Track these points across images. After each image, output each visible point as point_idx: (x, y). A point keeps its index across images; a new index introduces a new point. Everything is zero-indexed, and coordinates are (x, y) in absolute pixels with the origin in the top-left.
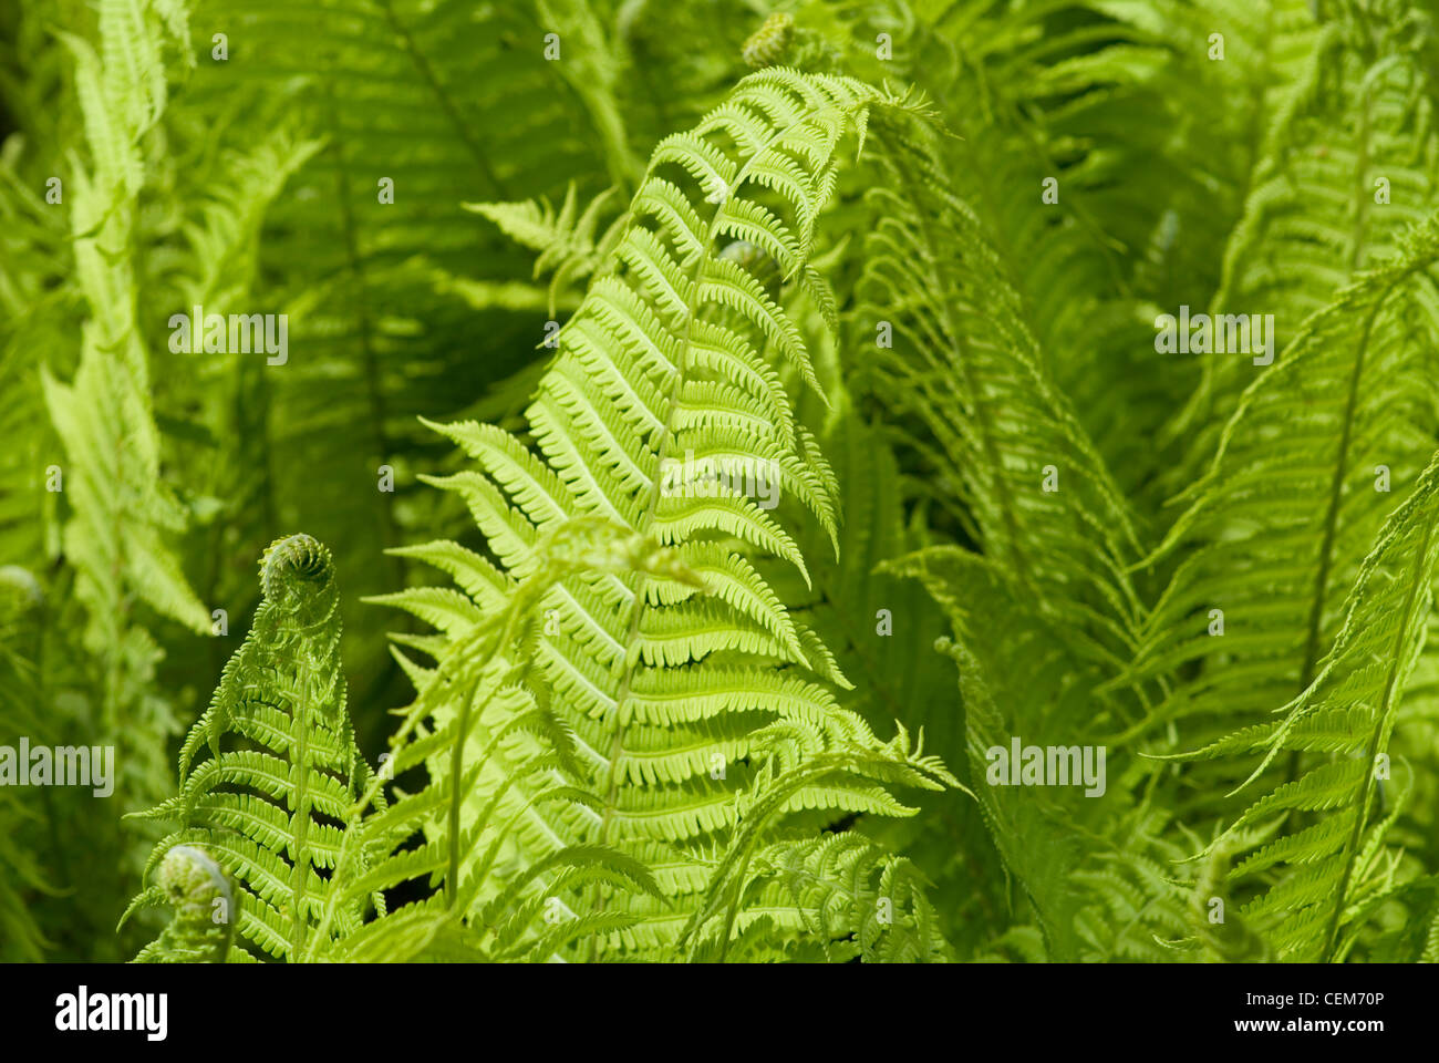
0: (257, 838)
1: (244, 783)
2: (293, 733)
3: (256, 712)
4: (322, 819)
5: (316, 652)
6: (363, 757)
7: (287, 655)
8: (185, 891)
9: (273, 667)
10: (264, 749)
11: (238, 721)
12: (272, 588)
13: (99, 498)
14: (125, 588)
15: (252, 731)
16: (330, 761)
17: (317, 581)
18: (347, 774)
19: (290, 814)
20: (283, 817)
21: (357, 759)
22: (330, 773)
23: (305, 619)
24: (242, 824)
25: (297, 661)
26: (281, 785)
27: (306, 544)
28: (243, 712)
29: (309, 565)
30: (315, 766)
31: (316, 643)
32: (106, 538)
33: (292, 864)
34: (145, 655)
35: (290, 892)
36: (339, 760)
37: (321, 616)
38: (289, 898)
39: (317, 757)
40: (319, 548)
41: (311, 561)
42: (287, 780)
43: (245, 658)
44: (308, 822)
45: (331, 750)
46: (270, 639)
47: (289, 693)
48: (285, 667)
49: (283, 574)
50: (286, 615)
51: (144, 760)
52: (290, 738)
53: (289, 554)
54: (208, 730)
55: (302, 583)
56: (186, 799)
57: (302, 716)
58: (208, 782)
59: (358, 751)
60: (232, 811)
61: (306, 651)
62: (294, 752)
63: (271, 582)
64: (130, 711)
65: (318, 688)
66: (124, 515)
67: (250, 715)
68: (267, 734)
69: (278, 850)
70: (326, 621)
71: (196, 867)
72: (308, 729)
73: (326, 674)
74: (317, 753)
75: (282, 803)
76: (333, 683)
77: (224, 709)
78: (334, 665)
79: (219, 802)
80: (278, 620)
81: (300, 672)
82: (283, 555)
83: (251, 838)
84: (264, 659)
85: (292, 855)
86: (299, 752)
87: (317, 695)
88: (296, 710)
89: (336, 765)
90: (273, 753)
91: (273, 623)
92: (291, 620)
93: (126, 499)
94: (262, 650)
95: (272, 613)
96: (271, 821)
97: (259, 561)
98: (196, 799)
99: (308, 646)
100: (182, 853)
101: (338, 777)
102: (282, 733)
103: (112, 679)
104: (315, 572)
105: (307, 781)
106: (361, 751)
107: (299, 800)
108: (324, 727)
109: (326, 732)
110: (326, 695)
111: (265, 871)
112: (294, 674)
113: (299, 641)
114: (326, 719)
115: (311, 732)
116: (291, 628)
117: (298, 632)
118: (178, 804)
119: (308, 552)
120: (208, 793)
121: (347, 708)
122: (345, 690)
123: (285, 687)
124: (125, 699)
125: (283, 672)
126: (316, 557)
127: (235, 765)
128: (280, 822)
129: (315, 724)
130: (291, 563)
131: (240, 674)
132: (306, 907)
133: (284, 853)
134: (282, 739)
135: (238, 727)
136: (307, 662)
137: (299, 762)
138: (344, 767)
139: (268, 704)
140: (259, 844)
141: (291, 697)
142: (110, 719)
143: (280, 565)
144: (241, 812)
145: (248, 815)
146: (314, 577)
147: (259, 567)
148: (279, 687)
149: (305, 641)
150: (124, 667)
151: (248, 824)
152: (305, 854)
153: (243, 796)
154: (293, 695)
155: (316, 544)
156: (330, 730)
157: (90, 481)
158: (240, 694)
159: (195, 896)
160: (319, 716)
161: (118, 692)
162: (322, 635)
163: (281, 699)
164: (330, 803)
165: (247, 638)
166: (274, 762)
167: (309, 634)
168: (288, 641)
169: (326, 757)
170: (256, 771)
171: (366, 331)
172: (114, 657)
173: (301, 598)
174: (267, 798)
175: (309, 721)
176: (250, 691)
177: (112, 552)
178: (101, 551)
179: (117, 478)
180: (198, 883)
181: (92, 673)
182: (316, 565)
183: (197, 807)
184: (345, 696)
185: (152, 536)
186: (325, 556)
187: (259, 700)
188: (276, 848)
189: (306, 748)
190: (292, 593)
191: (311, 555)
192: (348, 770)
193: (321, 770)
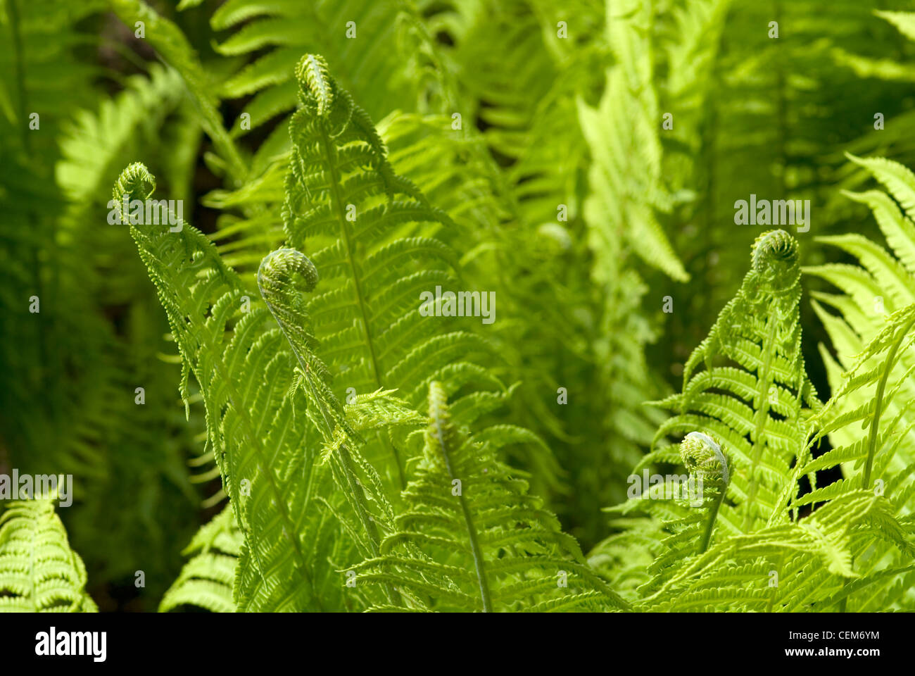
0: (731, 425)
1: (726, 388)
2: (762, 358)
3: (738, 343)
4: (776, 416)
5: (782, 307)
6: (808, 378)
7: (762, 308)
8: (697, 461)
9: (752, 315)
10: (741, 367)
11: (726, 348)
12: (759, 264)
13: (611, 185)
14: (625, 244)
15: (734, 355)
16: (786, 379)
17: (788, 261)
18: (796, 389)
19: (754, 411)
20: (749, 413)
21: (805, 379)
22: (784, 386)
23: (776, 285)
24: (722, 415)
25: (769, 312)
26: (749, 392)
27: (783, 237)
28: (729, 342)
29: (784, 251)
30: (775, 382)
31: (783, 302)
32: (614, 212)
33: (752, 444)
34: (634, 288)
35: (749, 461)
36: (792, 380)
37: (788, 284)
38: (749, 466)
39: (777, 376)
40: (791, 240)
41: (786, 248)
42: (755, 389)
43: (735, 309)
44: (766, 418)
45: (787, 372)
46: (752, 296)
47: (761, 333)
48: (760, 315)
49: (767, 255)
50: (765, 282)
51: (628, 357)
52: (759, 361)
53: (772, 243)
54: (705, 352)
55: (777, 262)
56: (686, 396)
57: (768, 348)
58: (702, 386)
59: (806, 375)
60: (715, 406)
61: (776, 306)
62: (761, 372)
63: (758, 259)
64: (621, 324)
65: (781, 331)
66: (629, 198)
67: (734, 345)
68: (744, 358)
69: (745, 433)
70: (792, 288)
71: (706, 447)
72: (772, 357)
73: (788, 323)
74: (777, 373)
75: (750, 404)
76: (792, 329)
77: (717, 340)
78: (794, 317)
79: (708, 400)
80: (758, 284)
81: (770, 320)
82: (768, 243)
83: (727, 425)
84: (747, 309)
85: (753, 438)
86: (765, 372)
87: (781, 336)
88: (765, 344)
89: (789, 382)
90: (747, 371)
91: (754, 287)
92: (767, 286)
93: (630, 187)
94: (746, 303)
95: (755, 279)
96: (741, 415)
97: (752, 246)
98: (693, 396)
99: (777, 302)
100: (697, 437)
101: (790, 390)
102: (754, 358)
103: (610, 303)
104: (788, 255)
105: (767, 391)
106: (808, 375)
107: (761, 402)
108: (784, 357)
109: (784, 360)
110: (787, 336)
111: (734, 446)
112: (766, 320)
113: (771, 300)
114: (785, 352)
115: (774, 360)
116: (766, 291)
117: (772, 293)
118: (680, 399)
119: (784, 242)
120: (701, 393)
121: (802, 346)
122: (800, 334)
123: (759, 328)
124: (618, 315)
125: (758, 319)
126: (789, 246)
127: (722, 377)
128: (747, 415)
129: (777, 354)
130: (772, 249)
131: (730, 318)
132: (759, 472)
133: (748, 437)
134: (753, 362)
135: (725, 351)
136: (776, 314)
137: (764, 378)
138: (795, 384)
139: (747, 339)
140: (731, 429)
141: (762, 335)
142: (606, 327)
143: (766, 250)
144: (722, 407)
145: (727, 409)
146: (786, 259)
147: (751, 250)
148: (755, 328)
149: (775, 300)
150: (619, 296)
151: (725, 415)
152: (763, 437)
153: (724, 397)
154: (764, 334)
155: (790, 237)
156: (787, 359)
157: (606, 174)
158: (729, 330)
159: (704, 465)
160: (781, 350)
161: (614, 310)
162: (787, 297)
163: (755, 336)
164: (782, 406)
165: (737, 294)
166: (747, 377)
167: (778, 295)
168: (764, 299)
169: (783, 377)
170: (735, 382)
171: (781, 84)
172: (613, 289)
173: (776, 272)
174: (740, 399)
175: (773, 352)
176: (736, 330)
177: (618, 220)
178: (610, 220)
179: (626, 173)
180: (707, 457)
181: (596, 296)
182: (789, 251)
183: (693, 402)
184: (800, 338)
185: (647, 214)
186: (794, 245)
187: (741, 335)
188: (743, 432)
189: (769, 369)
190: (770, 268)
191: (786, 244)
192: (798, 386)
193: (778, 384)
